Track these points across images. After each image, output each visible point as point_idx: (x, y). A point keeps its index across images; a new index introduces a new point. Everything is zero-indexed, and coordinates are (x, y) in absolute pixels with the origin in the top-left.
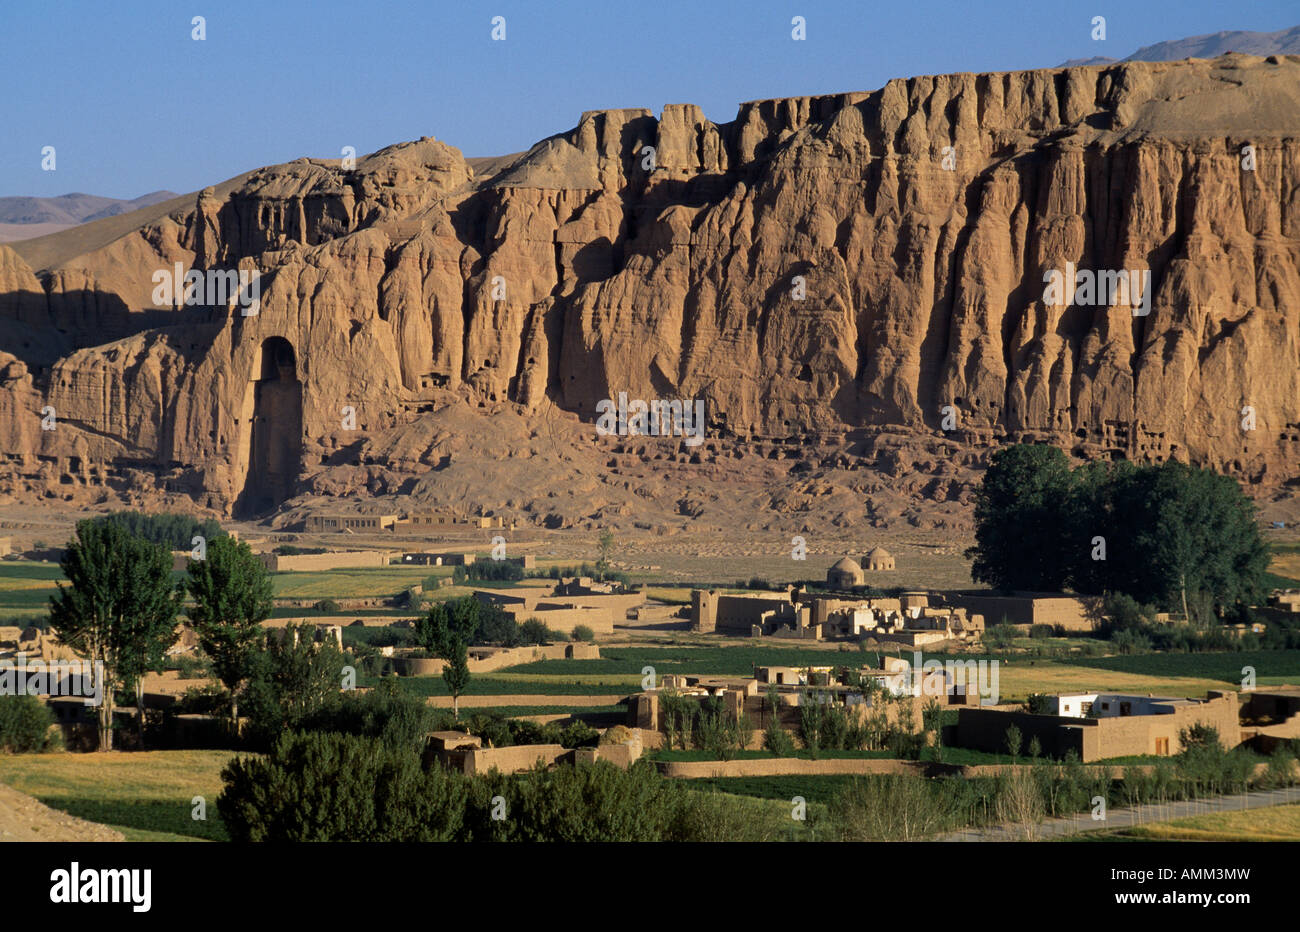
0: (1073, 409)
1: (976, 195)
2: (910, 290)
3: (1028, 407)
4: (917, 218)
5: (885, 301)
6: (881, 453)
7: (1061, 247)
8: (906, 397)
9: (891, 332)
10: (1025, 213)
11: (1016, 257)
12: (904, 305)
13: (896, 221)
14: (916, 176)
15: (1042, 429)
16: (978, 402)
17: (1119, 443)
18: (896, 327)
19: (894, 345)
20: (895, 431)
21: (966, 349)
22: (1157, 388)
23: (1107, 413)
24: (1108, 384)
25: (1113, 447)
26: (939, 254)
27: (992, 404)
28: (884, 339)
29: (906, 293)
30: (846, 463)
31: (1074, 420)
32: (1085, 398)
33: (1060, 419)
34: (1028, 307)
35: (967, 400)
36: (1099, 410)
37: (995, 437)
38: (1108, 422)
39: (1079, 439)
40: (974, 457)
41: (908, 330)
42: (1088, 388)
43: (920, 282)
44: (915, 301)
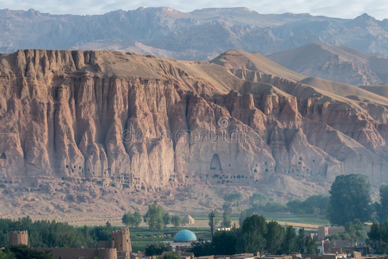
0: (109, 169)
1: (56, 93)
2: (40, 126)
3: (94, 169)
4: (38, 100)
5: (32, 129)
6: (40, 186)
7: (89, 112)
8: (46, 166)
9: (36, 141)
10: (73, 101)
11: (73, 116)
12: (39, 131)
13: (29, 101)
14: (35, 85)
15: (99, 177)
16: (75, 167)
17: (125, 182)
18: (37, 140)
19: (38, 147)
20: (44, 178)
21: (67, 148)
22: (138, 162)
23: (121, 171)
24: (121, 160)
25: (123, 183)
26: (48, 113)
27: (80, 168)
28: (34, 143)
29: (39, 127)
30: (27, 190)
31: (110, 173)
32: (113, 165)
33: (105, 173)
34: (84, 133)
35: (71, 166)
36: (119, 169)
37: (82, 180)
38: (122, 174)
39: (111, 180)
40: (77, 187)
41: (42, 140)
42: (114, 162)
43: (43, 122)
44: (43, 130)
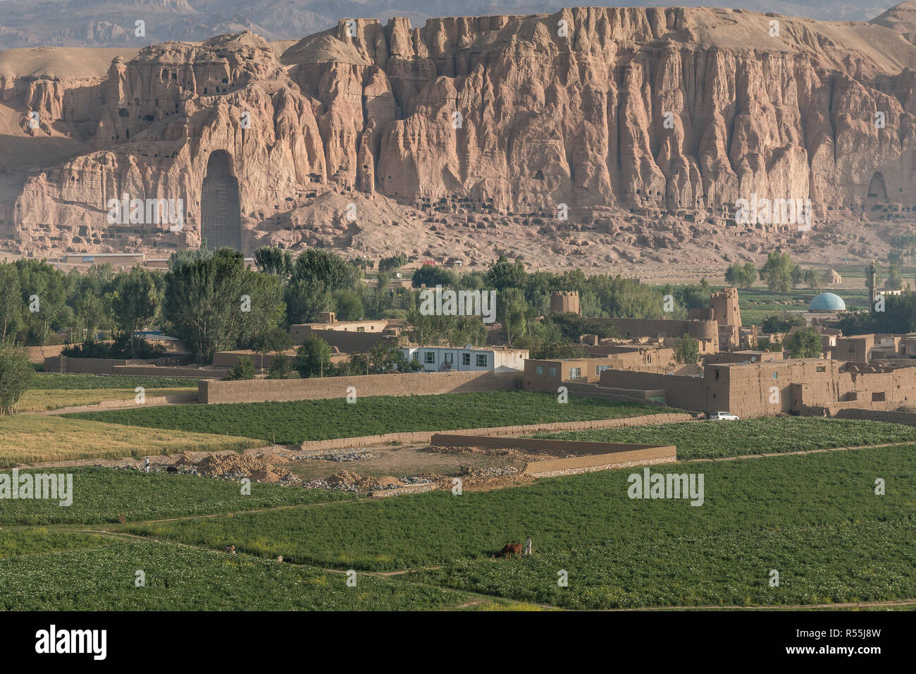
0: (705, 196)
1: (620, 75)
2: (597, 128)
3: (680, 196)
4: (594, 88)
5: (583, 133)
6: (596, 222)
7: (673, 106)
8: (606, 190)
9: (590, 152)
10: (649, 88)
11: (647, 111)
12: (595, 136)
13: (580, 89)
14: (589, 64)
15: (688, 208)
16: (650, 193)
17: (730, 217)
18: (592, 150)
19: (593, 160)
20: (601, 210)
21: (638, 162)
22: (751, 185)
23: (724, 199)
24: (723, 182)
25: (727, 218)
26: (609, 108)
27: (658, 194)
28: (586, 156)
29: (594, 130)
30: (576, 228)
31: (705, 202)
32: (712, 191)
33: (698, 202)
34: (666, 139)
35: (644, 191)
36: (720, 197)
37: (661, 213)
38: (725, 204)
39: (708, 214)
40: (654, 223)
41: (599, 151)
42: (713, 185)
43: (602, 123)
44: (601, 135)
